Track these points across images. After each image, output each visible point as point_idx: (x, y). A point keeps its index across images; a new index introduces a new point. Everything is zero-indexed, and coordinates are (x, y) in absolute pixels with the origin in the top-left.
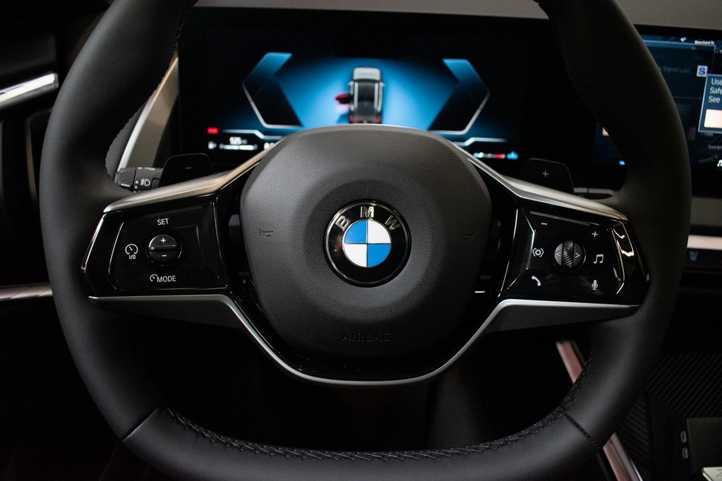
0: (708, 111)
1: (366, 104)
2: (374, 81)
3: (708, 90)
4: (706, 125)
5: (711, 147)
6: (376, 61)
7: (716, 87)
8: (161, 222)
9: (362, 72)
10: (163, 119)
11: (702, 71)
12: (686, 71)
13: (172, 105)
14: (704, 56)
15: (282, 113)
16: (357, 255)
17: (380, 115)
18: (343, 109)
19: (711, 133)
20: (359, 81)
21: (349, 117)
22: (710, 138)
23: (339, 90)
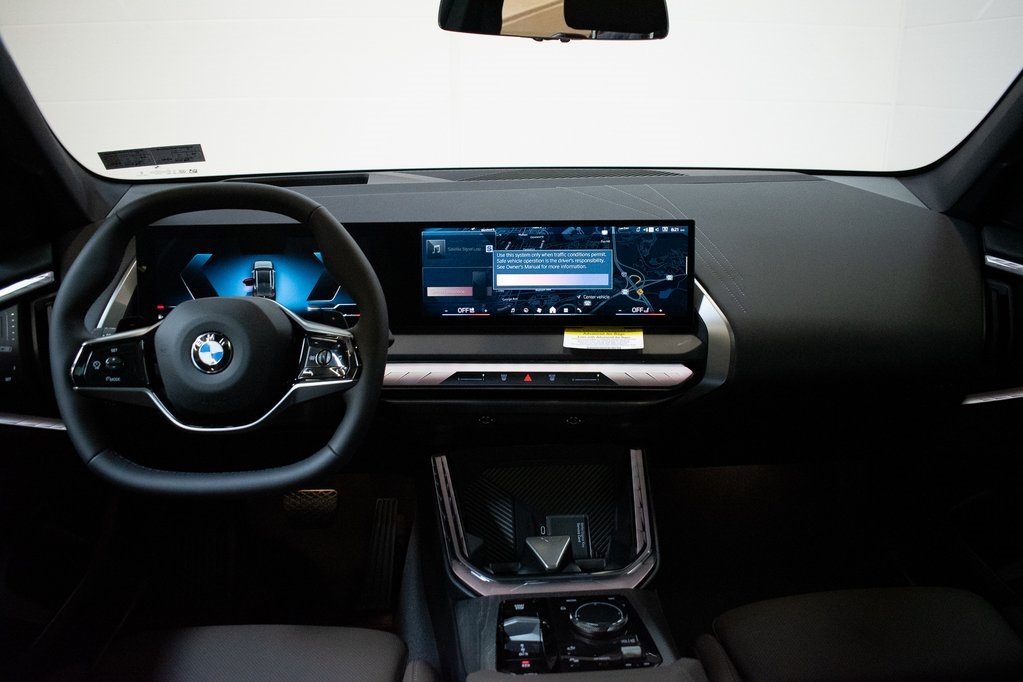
0: (498, 276)
1: (264, 284)
2: (269, 269)
3: (496, 261)
4: (498, 284)
5: (504, 300)
6: (268, 256)
7: (501, 258)
8: (113, 350)
9: (259, 264)
10: (126, 302)
11: (489, 248)
12: (479, 249)
13: (133, 290)
14: (490, 239)
15: (205, 290)
16: (208, 359)
17: (274, 291)
18: (249, 289)
19: (502, 290)
20: (258, 269)
21: (253, 293)
22: (502, 294)
23: (245, 277)
